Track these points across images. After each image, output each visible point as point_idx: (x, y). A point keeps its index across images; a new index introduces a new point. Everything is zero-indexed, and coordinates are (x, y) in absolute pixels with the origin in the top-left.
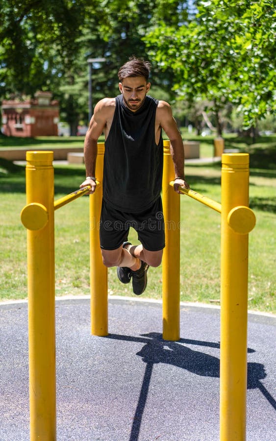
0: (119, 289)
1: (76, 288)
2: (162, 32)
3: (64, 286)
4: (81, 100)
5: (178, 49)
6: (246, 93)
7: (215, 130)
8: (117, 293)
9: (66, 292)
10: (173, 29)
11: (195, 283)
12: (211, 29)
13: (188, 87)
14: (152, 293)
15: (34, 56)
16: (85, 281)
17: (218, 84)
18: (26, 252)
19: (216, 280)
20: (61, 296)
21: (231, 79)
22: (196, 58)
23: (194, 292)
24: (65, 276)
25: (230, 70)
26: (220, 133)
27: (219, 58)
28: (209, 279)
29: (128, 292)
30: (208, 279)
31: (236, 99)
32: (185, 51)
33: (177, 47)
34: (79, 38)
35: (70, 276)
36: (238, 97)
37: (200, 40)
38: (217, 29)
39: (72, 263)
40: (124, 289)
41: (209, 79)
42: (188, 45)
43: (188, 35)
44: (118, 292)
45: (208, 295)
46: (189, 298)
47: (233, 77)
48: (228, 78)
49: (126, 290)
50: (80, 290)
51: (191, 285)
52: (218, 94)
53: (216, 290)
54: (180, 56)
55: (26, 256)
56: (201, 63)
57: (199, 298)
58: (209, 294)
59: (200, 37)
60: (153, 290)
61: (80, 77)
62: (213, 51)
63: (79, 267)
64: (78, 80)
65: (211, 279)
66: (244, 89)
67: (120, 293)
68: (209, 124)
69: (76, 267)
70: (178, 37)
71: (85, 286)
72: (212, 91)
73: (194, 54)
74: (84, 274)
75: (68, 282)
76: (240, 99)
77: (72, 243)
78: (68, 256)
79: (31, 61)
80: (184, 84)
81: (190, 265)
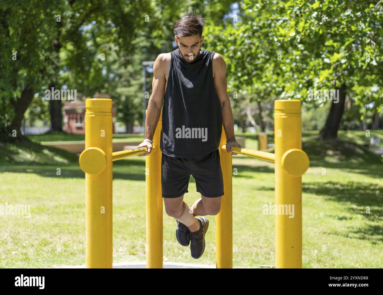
0: (173, 256)
1: (132, 255)
2: (211, 30)
3: (120, 254)
4: (136, 101)
5: (225, 46)
6: (289, 82)
7: (259, 128)
8: (172, 260)
9: (123, 259)
10: (220, 28)
11: (245, 251)
12: (255, 28)
13: (235, 80)
14: (204, 260)
15: (93, 61)
16: (141, 249)
17: (262, 78)
18: (85, 226)
19: (265, 249)
20: (118, 262)
21: (274, 74)
22: (241, 53)
23: (245, 258)
24: (121, 245)
25: (273, 65)
26: (263, 130)
27: (263, 53)
28: (259, 248)
29: (182, 259)
30: (257, 248)
31: (279, 87)
32: (232, 48)
33: (225, 43)
34: (134, 40)
35: (126, 245)
36: (281, 86)
37: (246, 37)
38: (261, 28)
39: (128, 234)
40: (178, 257)
41: (254, 73)
42: (234, 42)
43: (234, 34)
44: (172, 258)
45: (258, 261)
46: (240, 264)
47: (276, 72)
48: (271, 72)
49: (180, 257)
50: (136, 257)
51: (241, 253)
52: (262, 87)
53: (266, 258)
54: (227, 52)
55: (85, 229)
56: (247, 59)
57: (250, 263)
58: (260, 260)
59: (246, 35)
60: (206, 257)
61: (135, 79)
62: (258, 47)
63: (135, 238)
64: (133, 82)
65: (261, 248)
66: (287, 78)
67: (174, 260)
68: (253, 122)
69: (132, 238)
70: (225, 35)
71: (141, 254)
72: (257, 85)
73: (241, 50)
74: (139, 244)
75: (125, 250)
76: (284, 87)
77: (128, 219)
78: (124, 228)
79: (90, 66)
80: (231, 78)
81: (240, 236)
